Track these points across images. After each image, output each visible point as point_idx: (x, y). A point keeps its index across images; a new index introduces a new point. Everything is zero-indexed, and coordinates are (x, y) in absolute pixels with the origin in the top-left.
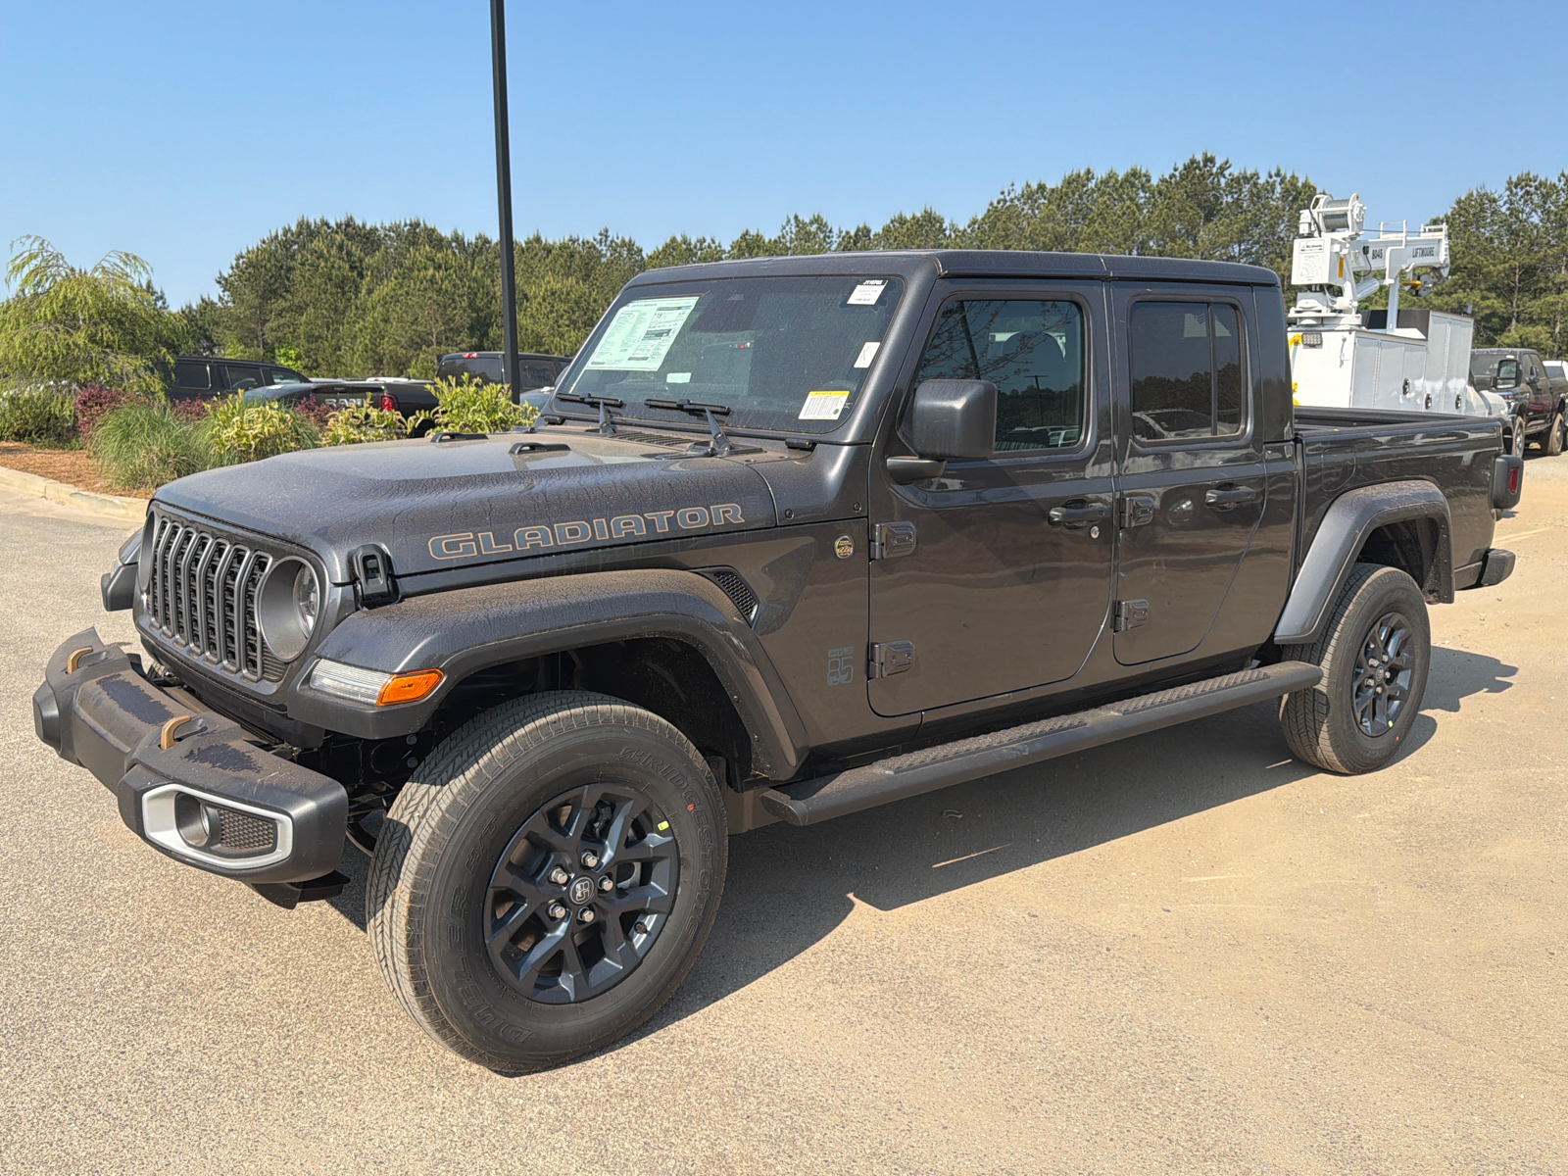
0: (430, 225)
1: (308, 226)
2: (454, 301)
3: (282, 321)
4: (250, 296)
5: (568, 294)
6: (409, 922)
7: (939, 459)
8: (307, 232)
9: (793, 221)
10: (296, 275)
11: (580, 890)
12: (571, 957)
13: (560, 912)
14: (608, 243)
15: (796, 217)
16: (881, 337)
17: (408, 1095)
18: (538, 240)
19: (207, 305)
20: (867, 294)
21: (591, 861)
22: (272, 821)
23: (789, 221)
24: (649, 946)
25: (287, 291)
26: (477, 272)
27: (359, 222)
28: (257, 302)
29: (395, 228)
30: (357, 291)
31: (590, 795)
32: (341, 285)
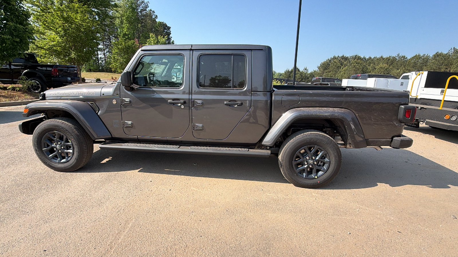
0: (359, 56)
1: (335, 57)
2: (358, 70)
3: (326, 74)
4: (322, 70)
5: (384, 68)
8: (335, 58)
9: (453, 49)
10: (330, 66)
14: (399, 57)
15: (454, 48)
18: (382, 57)
19: (315, 71)
23: (451, 49)
25: (328, 69)
27: (345, 56)
28: (322, 71)
29: (352, 56)
30: (341, 68)
32: (338, 67)
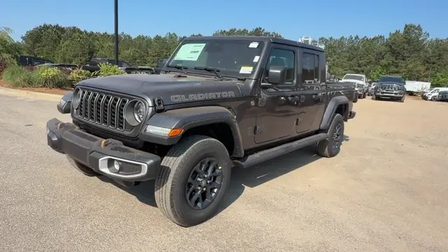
0: (78, 28)
1: (46, 26)
2: (85, 46)
3: (39, 49)
4: (30, 42)
6: (171, 190)
7: (273, 84)
10: (43, 38)
11: (204, 183)
12: (201, 199)
13: (199, 188)
14: (124, 35)
16: (259, 55)
17: (164, 233)
18: (106, 33)
20: (254, 45)
21: (206, 176)
22: (140, 165)
24: (215, 196)
25: (41, 41)
26: (91, 40)
27: (60, 26)
28: (32, 43)
29: (69, 28)
30: (59, 42)
31: (207, 160)
32: (55, 41)
